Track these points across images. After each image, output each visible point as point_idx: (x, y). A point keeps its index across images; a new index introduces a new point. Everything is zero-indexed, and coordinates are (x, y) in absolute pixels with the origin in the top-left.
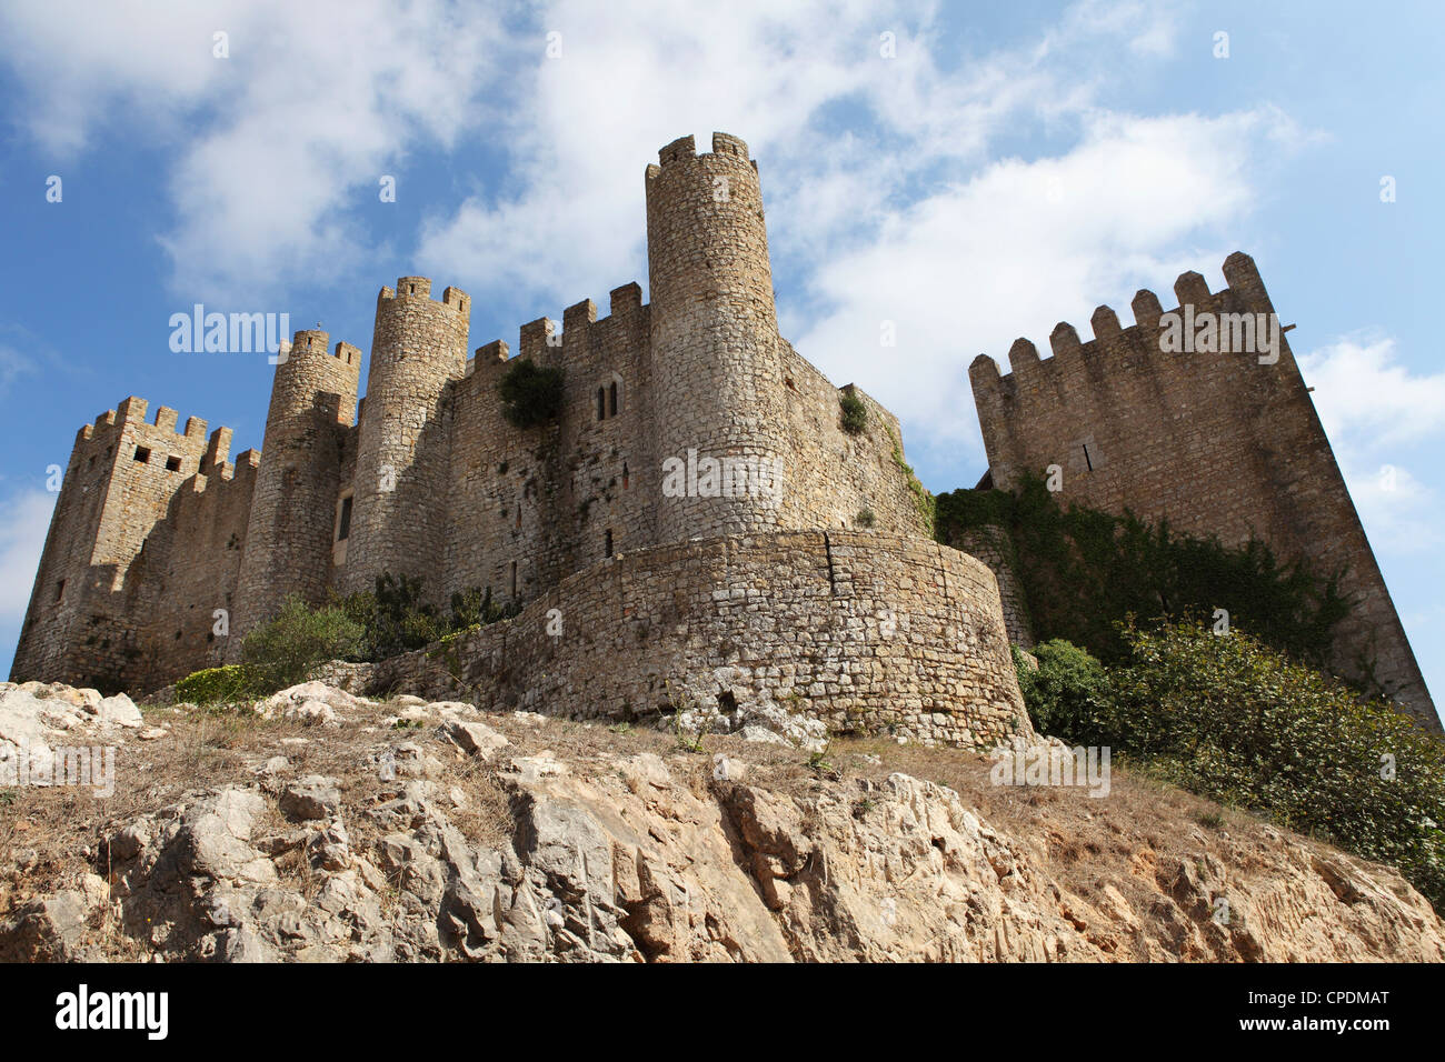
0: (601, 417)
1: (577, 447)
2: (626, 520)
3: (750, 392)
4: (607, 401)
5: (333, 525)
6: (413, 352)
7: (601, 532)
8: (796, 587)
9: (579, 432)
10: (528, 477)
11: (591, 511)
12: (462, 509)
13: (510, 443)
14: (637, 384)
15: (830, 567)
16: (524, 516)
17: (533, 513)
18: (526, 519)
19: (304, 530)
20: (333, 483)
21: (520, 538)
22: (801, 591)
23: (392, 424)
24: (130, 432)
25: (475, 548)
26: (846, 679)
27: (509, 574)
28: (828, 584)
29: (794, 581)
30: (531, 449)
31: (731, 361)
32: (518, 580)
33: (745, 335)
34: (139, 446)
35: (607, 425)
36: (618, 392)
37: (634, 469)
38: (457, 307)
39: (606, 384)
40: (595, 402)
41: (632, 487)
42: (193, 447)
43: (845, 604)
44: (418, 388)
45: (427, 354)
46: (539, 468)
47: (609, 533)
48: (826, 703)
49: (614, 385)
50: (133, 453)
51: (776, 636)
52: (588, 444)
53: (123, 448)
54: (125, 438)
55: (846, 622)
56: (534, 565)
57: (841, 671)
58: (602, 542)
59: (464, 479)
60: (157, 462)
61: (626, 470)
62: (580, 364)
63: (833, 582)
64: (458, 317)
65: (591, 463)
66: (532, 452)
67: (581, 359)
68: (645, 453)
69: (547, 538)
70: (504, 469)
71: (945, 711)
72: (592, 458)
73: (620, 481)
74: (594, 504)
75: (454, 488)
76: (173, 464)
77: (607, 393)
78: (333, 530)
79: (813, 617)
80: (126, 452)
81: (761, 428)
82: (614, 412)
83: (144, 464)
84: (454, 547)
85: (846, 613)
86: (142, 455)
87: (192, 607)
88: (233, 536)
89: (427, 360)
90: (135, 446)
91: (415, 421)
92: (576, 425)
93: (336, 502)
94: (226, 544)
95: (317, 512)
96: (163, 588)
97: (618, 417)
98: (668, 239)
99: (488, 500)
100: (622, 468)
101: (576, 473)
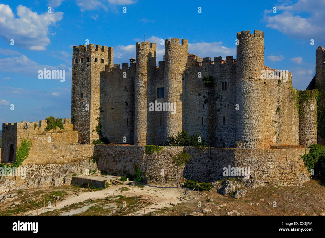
0: (223, 90)
1: (217, 95)
2: (228, 116)
3: (257, 103)
4: (224, 86)
5: (155, 94)
6: (177, 61)
7: (222, 117)
8: (262, 159)
9: (217, 91)
10: (206, 98)
11: (220, 111)
12: (189, 101)
13: (201, 89)
14: (231, 84)
15: (268, 156)
16: (204, 107)
17: (207, 107)
18: (205, 108)
19: (150, 97)
20: (154, 83)
21: (204, 112)
22: (263, 160)
23: (173, 81)
24: (93, 54)
25: (193, 111)
26: (268, 174)
27: (201, 120)
28: (267, 159)
29: (262, 158)
30: (206, 92)
31: (254, 95)
32: (203, 121)
33: (257, 89)
34: (95, 58)
35: (224, 92)
36: (227, 85)
37: (230, 105)
38: (185, 45)
39: (224, 82)
40: (221, 85)
41: (229, 109)
42: (106, 55)
43: (270, 162)
44: (179, 71)
45: (180, 61)
46: (208, 97)
47: (224, 117)
48: (265, 178)
49: (226, 82)
50: (94, 60)
51: (258, 167)
52: (220, 95)
53: (92, 59)
54: (92, 56)
55: (269, 165)
56: (207, 119)
57: (268, 173)
58: (222, 119)
59: (190, 94)
60: (99, 61)
61: (228, 104)
62: (218, 74)
63: (268, 158)
64: (186, 48)
65: (221, 100)
66: (206, 93)
67: (218, 73)
68: (233, 102)
69: (210, 114)
70: (199, 95)
71: (283, 179)
72: (220, 99)
73: (227, 106)
74: (221, 110)
75: (187, 95)
76: (102, 60)
77: (224, 84)
78: (155, 95)
79: (264, 164)
80: (93, 59)
81: (258, 110)
82: (226, 89)
83: (97, 62)
84: (188, 110)
85: (269, 164)
86: (96, 60)
87: (116, 102)
88: (125, 87)
89: (180, 63)
90: (94, 58)
91: (179, 80)
92: (217, 89)
93: (155, 88)
94: (123, 88)
95: (152, 92)
96: (105, 95)
97: (227, 91)
98: (242, 60)
99: (196, 101)
100: (227, 104)
101: (217, 101)
